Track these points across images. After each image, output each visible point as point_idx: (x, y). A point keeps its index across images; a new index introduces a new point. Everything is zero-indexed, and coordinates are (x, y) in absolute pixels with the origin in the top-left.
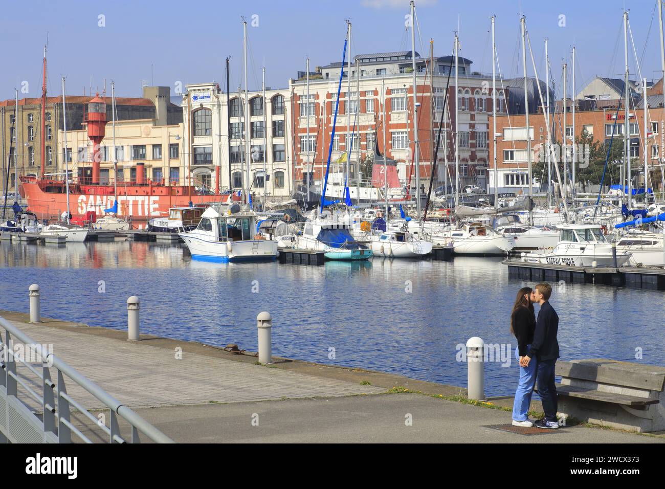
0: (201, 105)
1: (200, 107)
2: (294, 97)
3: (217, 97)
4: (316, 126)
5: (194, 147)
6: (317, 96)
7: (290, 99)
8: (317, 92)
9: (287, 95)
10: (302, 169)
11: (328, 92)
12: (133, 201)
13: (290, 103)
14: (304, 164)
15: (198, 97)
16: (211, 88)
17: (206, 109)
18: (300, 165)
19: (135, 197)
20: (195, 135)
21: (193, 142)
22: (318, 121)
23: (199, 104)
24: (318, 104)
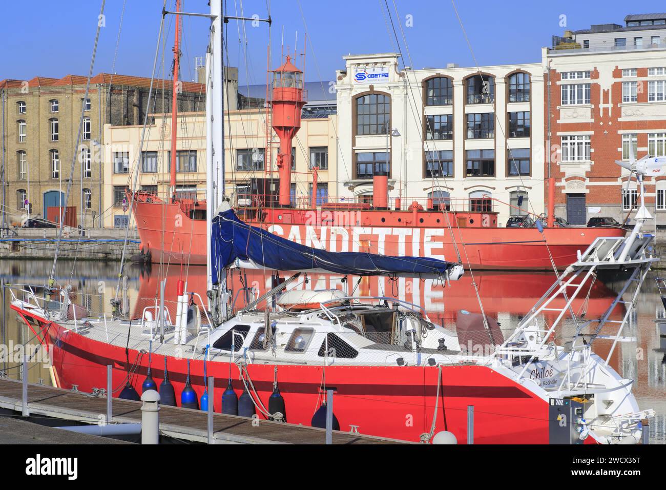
0: (372, 87)
1: (369, 90)
2: (551, 76)
3: (402, 75)
4: (593, 120)
5: (356, 151)
6: (594, 74)
7: (542, 78)
8: (595, 68)
9: (537, 71)
10: (564, 187)
11: (617, 67)
12: (387, 236)
13: (542, 84)
14: (567, 180)
15: (366, 75)
16: (393, 60)
17: (378, 94)
18: (561, 181)
19: (390, 229)
20: (357, 134)
21: (354, 144)
22: (595, 113)
23: (368, 86)
24: (597, 87)
